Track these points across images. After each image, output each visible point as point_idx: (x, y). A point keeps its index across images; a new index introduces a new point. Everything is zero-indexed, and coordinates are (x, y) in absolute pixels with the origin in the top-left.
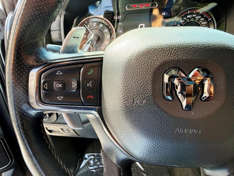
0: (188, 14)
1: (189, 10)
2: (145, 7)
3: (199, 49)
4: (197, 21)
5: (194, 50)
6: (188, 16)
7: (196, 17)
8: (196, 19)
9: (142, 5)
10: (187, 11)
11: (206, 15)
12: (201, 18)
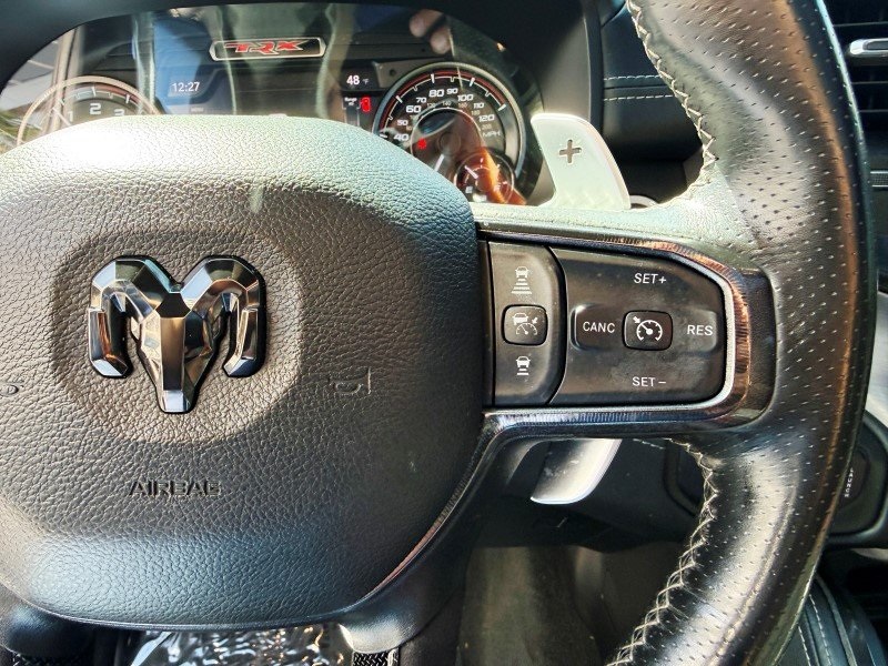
0: (430, 86)
1: (434, 70)
2: (280, 53)
3: (218, 189)
4: (464, 109)
5: (201, 192)
6: (434, 93)
7: (460, 98)
8: (461, 102)
9: (268, 47)
10: (427, 73)
11: (490, 91)
12: (475, 101)
